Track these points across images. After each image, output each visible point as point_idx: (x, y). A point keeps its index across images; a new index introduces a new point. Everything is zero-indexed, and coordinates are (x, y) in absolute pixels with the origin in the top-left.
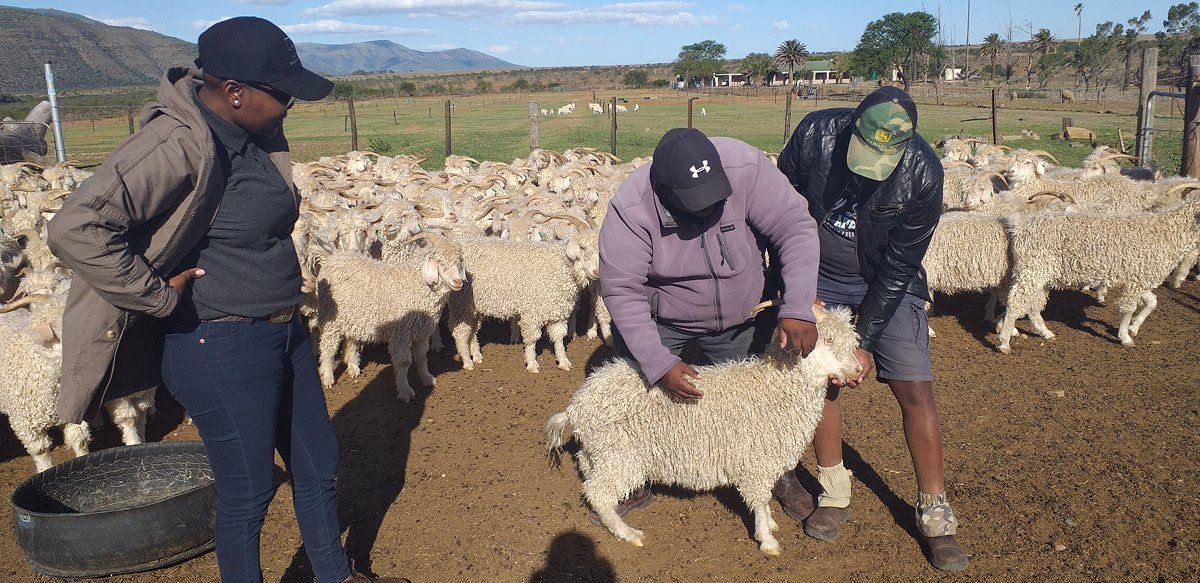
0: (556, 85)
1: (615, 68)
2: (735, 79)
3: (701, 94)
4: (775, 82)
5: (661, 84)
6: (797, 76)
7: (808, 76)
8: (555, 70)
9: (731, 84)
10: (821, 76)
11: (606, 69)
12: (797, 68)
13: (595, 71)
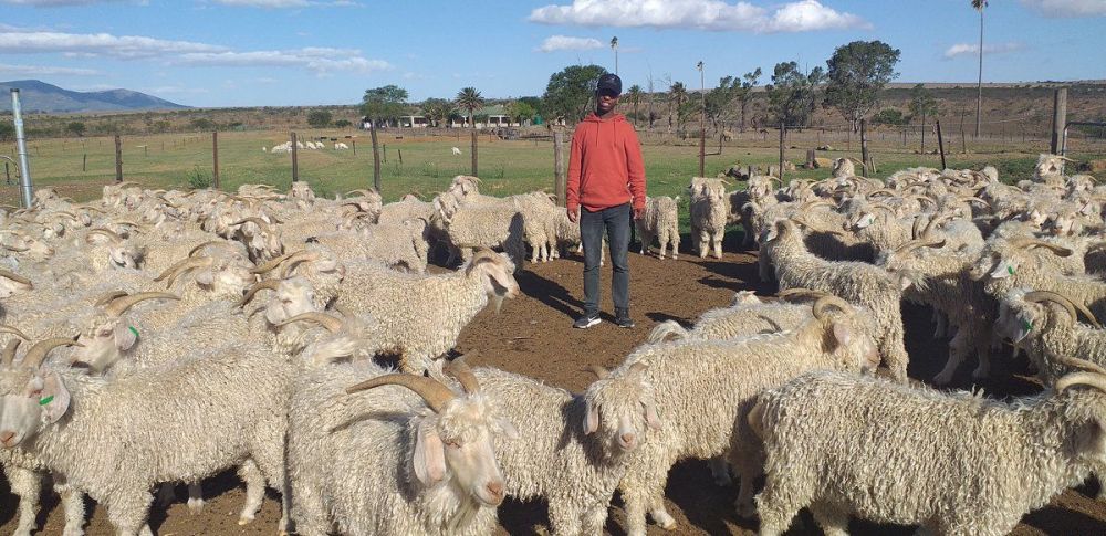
0: (237, 124)
1: (288, 109)
2: (417, 121)
3: (386, 136)
4: (454, 125)
5: (342, 124)
6: (476, 119)
7: (484, 119)
8: (226, 110)
9: (414, 125)
10: (495, 120)
11: (281, 110)
12: (476, 112)
13: (269, 111)
